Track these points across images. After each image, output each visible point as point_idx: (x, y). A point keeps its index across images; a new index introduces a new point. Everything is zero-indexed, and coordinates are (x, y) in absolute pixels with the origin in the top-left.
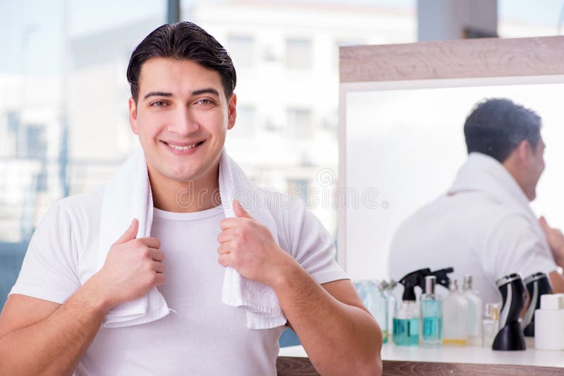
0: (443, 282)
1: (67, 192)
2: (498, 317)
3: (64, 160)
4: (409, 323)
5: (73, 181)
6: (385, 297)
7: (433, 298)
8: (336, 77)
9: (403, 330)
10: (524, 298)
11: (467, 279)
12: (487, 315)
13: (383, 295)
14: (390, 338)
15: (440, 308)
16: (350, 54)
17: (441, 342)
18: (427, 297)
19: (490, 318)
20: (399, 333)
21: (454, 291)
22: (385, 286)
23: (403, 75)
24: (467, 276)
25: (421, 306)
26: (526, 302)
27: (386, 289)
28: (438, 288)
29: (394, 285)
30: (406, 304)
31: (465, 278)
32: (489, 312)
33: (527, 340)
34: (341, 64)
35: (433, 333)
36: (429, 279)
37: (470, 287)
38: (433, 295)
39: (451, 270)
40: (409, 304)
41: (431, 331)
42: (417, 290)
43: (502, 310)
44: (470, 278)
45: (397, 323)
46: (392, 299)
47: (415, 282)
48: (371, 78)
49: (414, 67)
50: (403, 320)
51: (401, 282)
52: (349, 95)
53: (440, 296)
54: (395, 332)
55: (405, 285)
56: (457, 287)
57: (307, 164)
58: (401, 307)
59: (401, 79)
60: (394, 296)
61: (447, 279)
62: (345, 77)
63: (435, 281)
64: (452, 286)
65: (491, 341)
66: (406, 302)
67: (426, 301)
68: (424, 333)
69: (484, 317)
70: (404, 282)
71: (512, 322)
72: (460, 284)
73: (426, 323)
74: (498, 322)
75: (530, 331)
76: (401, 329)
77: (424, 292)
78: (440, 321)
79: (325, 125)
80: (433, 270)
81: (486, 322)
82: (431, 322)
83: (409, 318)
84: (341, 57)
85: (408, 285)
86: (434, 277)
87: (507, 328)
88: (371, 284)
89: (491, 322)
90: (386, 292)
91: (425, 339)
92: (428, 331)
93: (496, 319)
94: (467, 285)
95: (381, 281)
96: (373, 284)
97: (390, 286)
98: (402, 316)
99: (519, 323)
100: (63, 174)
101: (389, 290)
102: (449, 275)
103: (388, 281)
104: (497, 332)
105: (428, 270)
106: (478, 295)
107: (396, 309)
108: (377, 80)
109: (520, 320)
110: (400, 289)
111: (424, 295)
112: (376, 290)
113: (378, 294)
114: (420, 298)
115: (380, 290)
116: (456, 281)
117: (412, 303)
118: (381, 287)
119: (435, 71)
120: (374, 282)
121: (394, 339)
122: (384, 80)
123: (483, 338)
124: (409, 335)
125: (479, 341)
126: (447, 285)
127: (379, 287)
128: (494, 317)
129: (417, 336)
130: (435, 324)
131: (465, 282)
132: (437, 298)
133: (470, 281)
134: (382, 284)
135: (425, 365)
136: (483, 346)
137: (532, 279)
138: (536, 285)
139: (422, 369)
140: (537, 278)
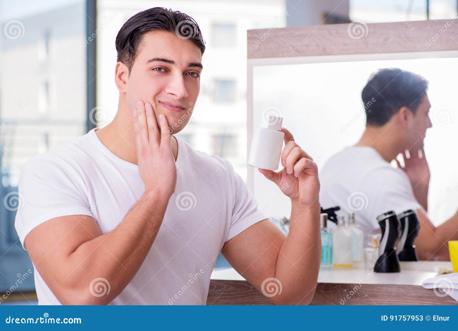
0: (332, 218)
2: (378, 246)
7: (326, 231)
11: (351, 216)
12: (369, 244)
15: (332, 239)
16: (256, 36)
17: (332, 266)
19: (370, 247)
21: (342, 226)
22: (286, 222)
24: (351, 213)
26: (400, 234)
27: (287, 224)
32: (370, 242)
33: (402, 264)
34: (249, 44)
35: (325, 258)
37: (354, 222)
38: (325, 229)
39: (338, 208)
43: (381, 240)
44: (353, 214)
48: (274, 55)
49: (307, 46)
52: (255, 68)
53: (331, 229)
56: (344, 222)
59: (297, 56)
61: (335, 216)
62: (251, 55)
63: (327, 218)
64: (340, 222)
65: (373, 265)
69: (366, 246)
71: (389, 250)
74: (377, 249)
78: (331, 249)
80: (325, 208)
81: (368, 249)
84: (249, 38)
86: (326, 214)
87: (385, 255)
88: (274, 220)
89: (372, 250)
90: (286, 227)
94: (351, 221)
95: (283, 218)
96: (277, 221)
99: (395, 250)
102: (337, 213)
103: (288, 217)
104: (377, 258)
106: (360, 228)
108: (278, 56)
109: (395, 248)
116: (343, 218)
118: (283, 223)
119: (324, 49)
120: (277, 219)
122: (283, 56)
123: (365, 263)
125: (362, 265)
126: (335, 221)
127: (281, 222)
128: (375, 246)
130: (327, 252)
131: (349, 218)
132: (329, 231)
133: (353, 218)
134: (283, 221)
135: (324, 285)
136: (366, 269)
137: (404, 215)
138: (407, 220)
139: (321, 289)
140: (407, 214)
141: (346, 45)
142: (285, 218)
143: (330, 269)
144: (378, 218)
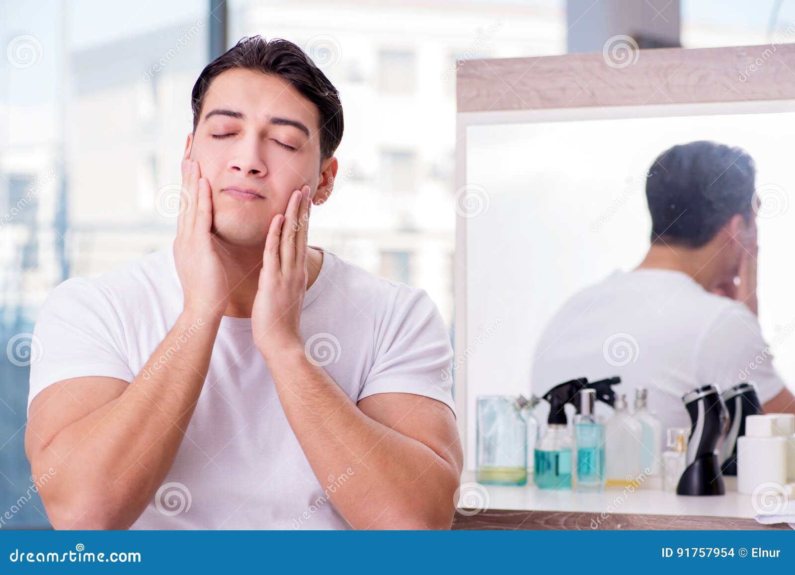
0: (606, 397)
1: (66, 271)
2: (685, 448)
3: (62, 224)
4: (557, 457)
5: (75, 255)
6: (523, 420)
7: (592, 421)
8: (451, 105)
9: (549, 466)
10: (721, 420)
11: (640, 395)
12: (669, 444)
13: (519, 417)
14: (530, 478)
15: (602, 435)
16: (472, 71)
18: (582, 419)
19: (672, 450)
20: (543, 472)
21: (621, 410)
22: (523, 403)
23: (548, 102)
24: (641, 389)
25: (575, 431)
26: (725, 426)
27: (526, 407)
28: (600, 406)
29: (535, 402)
30: (554, 430)
31: (637, 391)
32: (672, 442)
33: (727, 481)
34: (459, 86)
35: (592, 471)
36: (586, 393)
37: (645, 405)
38: (592, 417)
39: (617, 381)
40: (557, 429)
41: (589, 468)
42: (569, 409)
43: (690, 437)
44: (645, 391)
45: (540, 457)
46: (532, 422)
47: (566, 398)
48: (504, 106)
49: (563, 89)
50: (549, 453)
51: (545, 397)
52: (469, 129)
53: (601, 418)
54: (538, 469)
55: (551, 402)
56: (626, 405)
57: (408, 229)
58: (547, 433)
59: (545, 107)
60: (535, 417)
61: (611, 394)
62: (464, 105)
63: (594, 397)
64: (619, 404)
65: (675, 481)
66: (554, 426)
67: (581, 425)
68: (579, 470)
69: (665, 449)
70: (549, 397)
71: (705, 455)
72: (631, 400)
73: (583, 456)
74: (684, 454)
75: (731, 468)
76: (546, 464)
77: (579, 411)
78: (602, 454)
79: (435, 174)
80: (591, 380)
81: (667, 454)
82: (589, 454)
83: (558, 449)
84: (459, 76)
85: (556, 402)
86: (593, 391)
87: (697, 464)
88: (503, 400)
89: (675, 455)
90: (524, 412)
91: (580, 479)
92: (585, 469)
93: (683, 450)
94: (640, 403)
95: (517, 396)
96: (506, 401)
97: (531, 403)
98: (547, 446)
99: (716, 456)
100: (60, 245)
101: (529, 408)
102: (614, 388)
103: (528, 397)
104: (682, 469)
105: (585, 380)
106: (655, 417)
107: (538, 438)
108: (512, 109)
109: (716, 452)
110: (545, 408)
111: (579, 417)
112: (511, 408)
113: (513, 415)
114: (574, 422)
115: (516, 409)
116: (624, 396)
117: (561, 427)
118: (517, 405)
119: (593, 94)
120: (507, 399)
121: (535, 480)
122: (520, 108)
123: (663, 478)
124: (557, 474)
125: (658, 482)
126: (611, 402)
127: (514, 405)
128: (680, 448)
129: (569, 476)
130: (595, 458)
131: (637, 398)
132: (597, 421)
133: (644, 397)
134: (518, 401)
135: (581, 516)
136: (663, 489)
137: (733, 393)
138: (739, 402)
139: (576, 524)
140: (740, 391)
141: (632, 88)
142: (522, 397)
143: (599, 488)
144: (685, 398)
